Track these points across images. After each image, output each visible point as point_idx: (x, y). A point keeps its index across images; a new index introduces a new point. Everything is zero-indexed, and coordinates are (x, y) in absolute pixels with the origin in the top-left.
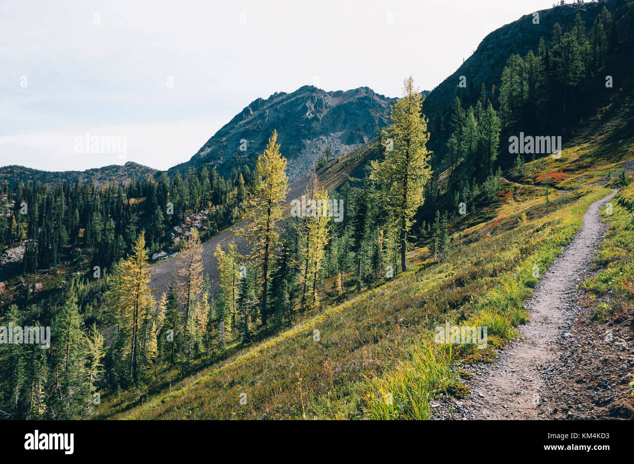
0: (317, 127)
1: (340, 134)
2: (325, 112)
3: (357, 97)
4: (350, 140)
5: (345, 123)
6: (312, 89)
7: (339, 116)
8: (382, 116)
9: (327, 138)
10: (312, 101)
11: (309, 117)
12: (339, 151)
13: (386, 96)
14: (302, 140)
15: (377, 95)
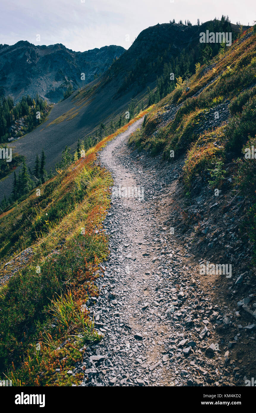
0: (35, 69)
1: (50, 74)
2: (38, 59)
3: (57, 50)
4: (57, 79)
5: (51, 67)
6: (26, 43)
7: (47, 63)
8: (73, 63)
9: (43, 77)
10: (29, 53)
11: (29, 63)
12: (52, 85)
13: (73, 51)
14: (28, 78)
15: (68, 49)
